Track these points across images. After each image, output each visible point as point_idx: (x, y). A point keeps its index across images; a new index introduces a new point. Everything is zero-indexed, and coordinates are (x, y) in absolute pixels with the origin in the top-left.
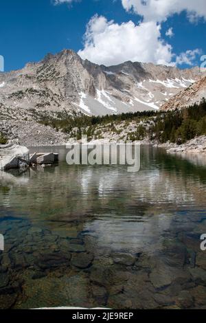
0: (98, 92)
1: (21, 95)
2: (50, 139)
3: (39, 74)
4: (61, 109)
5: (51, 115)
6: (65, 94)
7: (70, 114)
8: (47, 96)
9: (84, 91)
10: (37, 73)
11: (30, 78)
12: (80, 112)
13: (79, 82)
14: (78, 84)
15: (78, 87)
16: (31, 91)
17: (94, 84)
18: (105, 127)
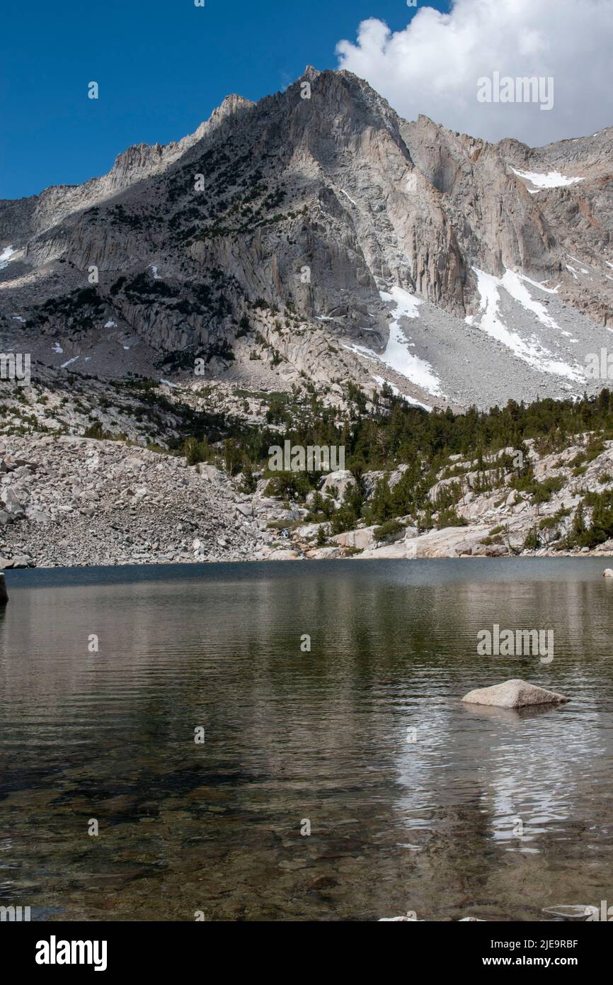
0: (486, 285)
1: (87, 311)
2: (191, 530)
3: (184, 202)
4: (285, 380)
5: (234, 411)
6: (311, 300)
7: (333, 401)
8: (220, 315)
9: (410, 282)
10: (172, 198)
11: (135, 223)
12: (387, 392)
13: (382, 236)
14: (377, 247)
15: (379, 263)
16: (141, 287)
17: (464, 245)
18: (482, 467)
